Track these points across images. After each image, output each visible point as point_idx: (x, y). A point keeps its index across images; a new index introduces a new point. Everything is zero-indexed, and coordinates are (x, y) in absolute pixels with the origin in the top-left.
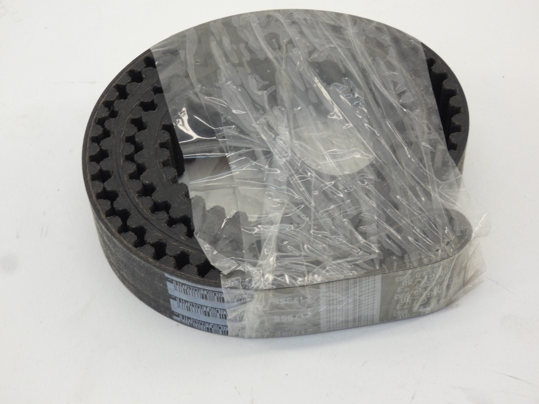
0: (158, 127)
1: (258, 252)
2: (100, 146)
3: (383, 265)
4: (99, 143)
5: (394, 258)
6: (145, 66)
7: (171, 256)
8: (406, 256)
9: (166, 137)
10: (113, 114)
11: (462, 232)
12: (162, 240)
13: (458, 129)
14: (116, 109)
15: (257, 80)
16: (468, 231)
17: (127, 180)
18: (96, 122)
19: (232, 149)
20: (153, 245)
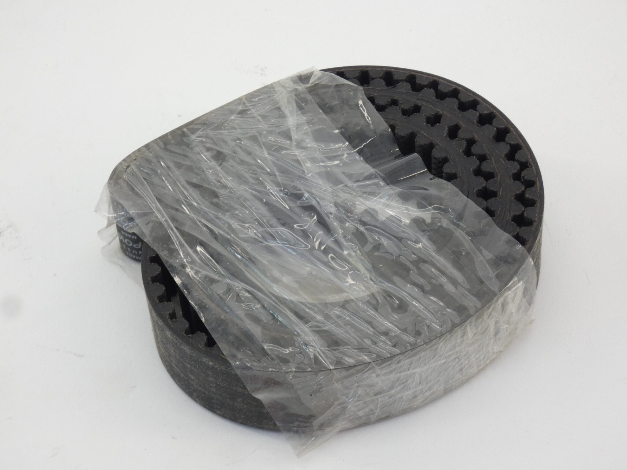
0: (461, 175)
1: (298, 100)
2: (507, 143)
3: (181, 133)
4: (511, 146)
5: (173, 142)
6: (520, 234)
7: (376, 78)
8: (163, 146)
9: (447, 169)
10: (517, 177)
11: (118, 183)
12: (393, 88)
13: (155, 280)
14: (518, 183)
15: (388, 253)
16: (113, 185)
17: (459, 123)
18: (528, 163)
19: (374, 176)
20: (398, 81)
